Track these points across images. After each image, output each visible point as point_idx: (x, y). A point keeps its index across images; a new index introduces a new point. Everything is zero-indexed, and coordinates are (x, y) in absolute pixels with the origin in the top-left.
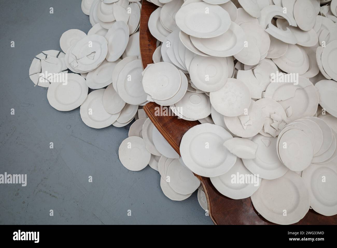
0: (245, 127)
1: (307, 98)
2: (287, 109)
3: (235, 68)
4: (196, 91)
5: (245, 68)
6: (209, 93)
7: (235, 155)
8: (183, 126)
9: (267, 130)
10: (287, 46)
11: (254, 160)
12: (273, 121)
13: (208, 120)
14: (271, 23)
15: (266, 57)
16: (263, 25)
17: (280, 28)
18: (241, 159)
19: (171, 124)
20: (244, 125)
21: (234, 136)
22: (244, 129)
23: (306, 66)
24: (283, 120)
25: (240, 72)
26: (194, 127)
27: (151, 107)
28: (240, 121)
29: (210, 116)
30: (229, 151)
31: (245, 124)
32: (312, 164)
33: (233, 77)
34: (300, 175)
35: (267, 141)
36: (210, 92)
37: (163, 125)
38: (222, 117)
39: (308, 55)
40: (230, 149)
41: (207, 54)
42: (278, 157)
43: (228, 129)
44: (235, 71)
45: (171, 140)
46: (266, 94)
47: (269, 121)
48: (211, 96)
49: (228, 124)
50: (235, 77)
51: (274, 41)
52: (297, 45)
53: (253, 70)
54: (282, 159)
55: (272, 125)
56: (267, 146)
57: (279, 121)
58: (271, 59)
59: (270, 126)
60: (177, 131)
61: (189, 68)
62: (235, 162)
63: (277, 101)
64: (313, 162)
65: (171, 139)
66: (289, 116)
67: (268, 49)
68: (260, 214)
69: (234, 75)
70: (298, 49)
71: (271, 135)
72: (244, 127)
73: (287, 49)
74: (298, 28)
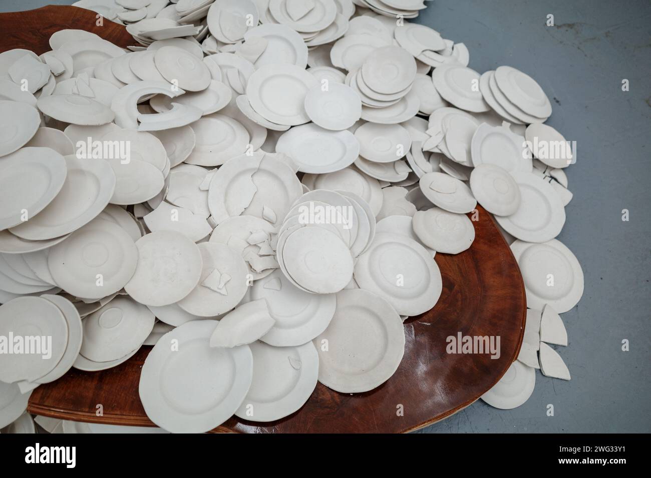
0: (223, 292)
1: (275, 177)
2: (263, 213)
3: (137, 220)
4: (100, 305)
5: (152, 206)
6: (123, 290)
7: (243, 345)
8: (127, 376)
9: (259, 267)
10: (191, 128)
11: (277, 325)
12: (259, 247)
13: (160, 329)
14: (140, 113)
15: (171, 167)
16: (131, 124)
17: (163, 111)
18: (260, 342)
19: (103, 393)
20: (220, 289)
21: (219, 318)
22: (224, 295)
23: (243, 135)
24: (270, 235)
25: (149, 219)
26: (145, 361)
27: (42, 398)
28: (209, 288)
29: (159, 322)
30: (228, 349)
31: (220, 287)
32: (357, 259)
33: (145, 233)
34: (357, 286)
35: (273, 282)
36: (123, 288)
37: (90, 408)
38: (176, 306)
39: (234, 119)
40: (226, 345)
41: (62, 235)
42: (302, 290)
43: (201, 317)
44: (141, 223)
45: (124, 417)
46: (215, 219)
47: (252, 252)
48: (129, 291)
49: (194, 308)
50: (148, 231)
51: (165, 135)
52: (203, 117)
53: (166, 201)
54: (310, 289)
55: (262, 253)
56: (278, 288)
57: (266, 240)
58: (184, 163)
59: (260, 258)
60: (123, 395)
61: (53, 279)
62: (251, 354)
63: (240, 215)
64: (357, 254)
65: (123, 415)
66: (274, 220)
67: (165, 152)
68: (353, 393)
69: (144, 230)
70: (213, 120)
71: (271, 269)
72: (221, 293)
73: (193, 131)
74: (189, 94)
